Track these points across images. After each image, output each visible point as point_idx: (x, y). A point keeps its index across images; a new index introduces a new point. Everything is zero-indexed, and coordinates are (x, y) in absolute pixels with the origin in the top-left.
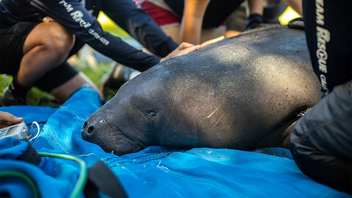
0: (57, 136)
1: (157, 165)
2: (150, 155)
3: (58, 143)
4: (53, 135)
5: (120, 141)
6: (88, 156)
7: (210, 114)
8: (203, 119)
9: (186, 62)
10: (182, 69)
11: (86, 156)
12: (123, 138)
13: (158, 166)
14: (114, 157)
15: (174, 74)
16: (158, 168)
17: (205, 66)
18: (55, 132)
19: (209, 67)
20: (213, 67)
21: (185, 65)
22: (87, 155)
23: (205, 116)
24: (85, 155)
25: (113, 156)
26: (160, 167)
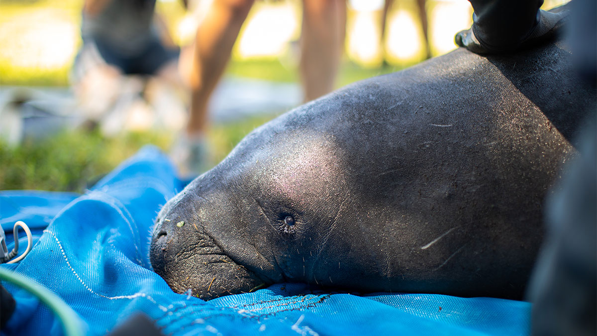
0: (71, 254)
1: (293, 325)
2: (279, 300)
3: (73, 269)
4: (62, 251)
5: (215, 267)
6: (133, 299)
7: (429, 242)
8: (410, 250)
9: (398, 106)
10: (381, 122)
11: (128, 299)
12: (225, 261)
13: (295, 327)
14: (194, 302)
15: (360, 133)
16: (295, 331)
17: (442, 122)
18: (66, 244)
19: (450, 127)
20: (462, 127)
21: (392, 113)
22: (129, 297)
23: (415, 246)
24: (127, 295)
25: (190, 300)
26: (299, 331)
